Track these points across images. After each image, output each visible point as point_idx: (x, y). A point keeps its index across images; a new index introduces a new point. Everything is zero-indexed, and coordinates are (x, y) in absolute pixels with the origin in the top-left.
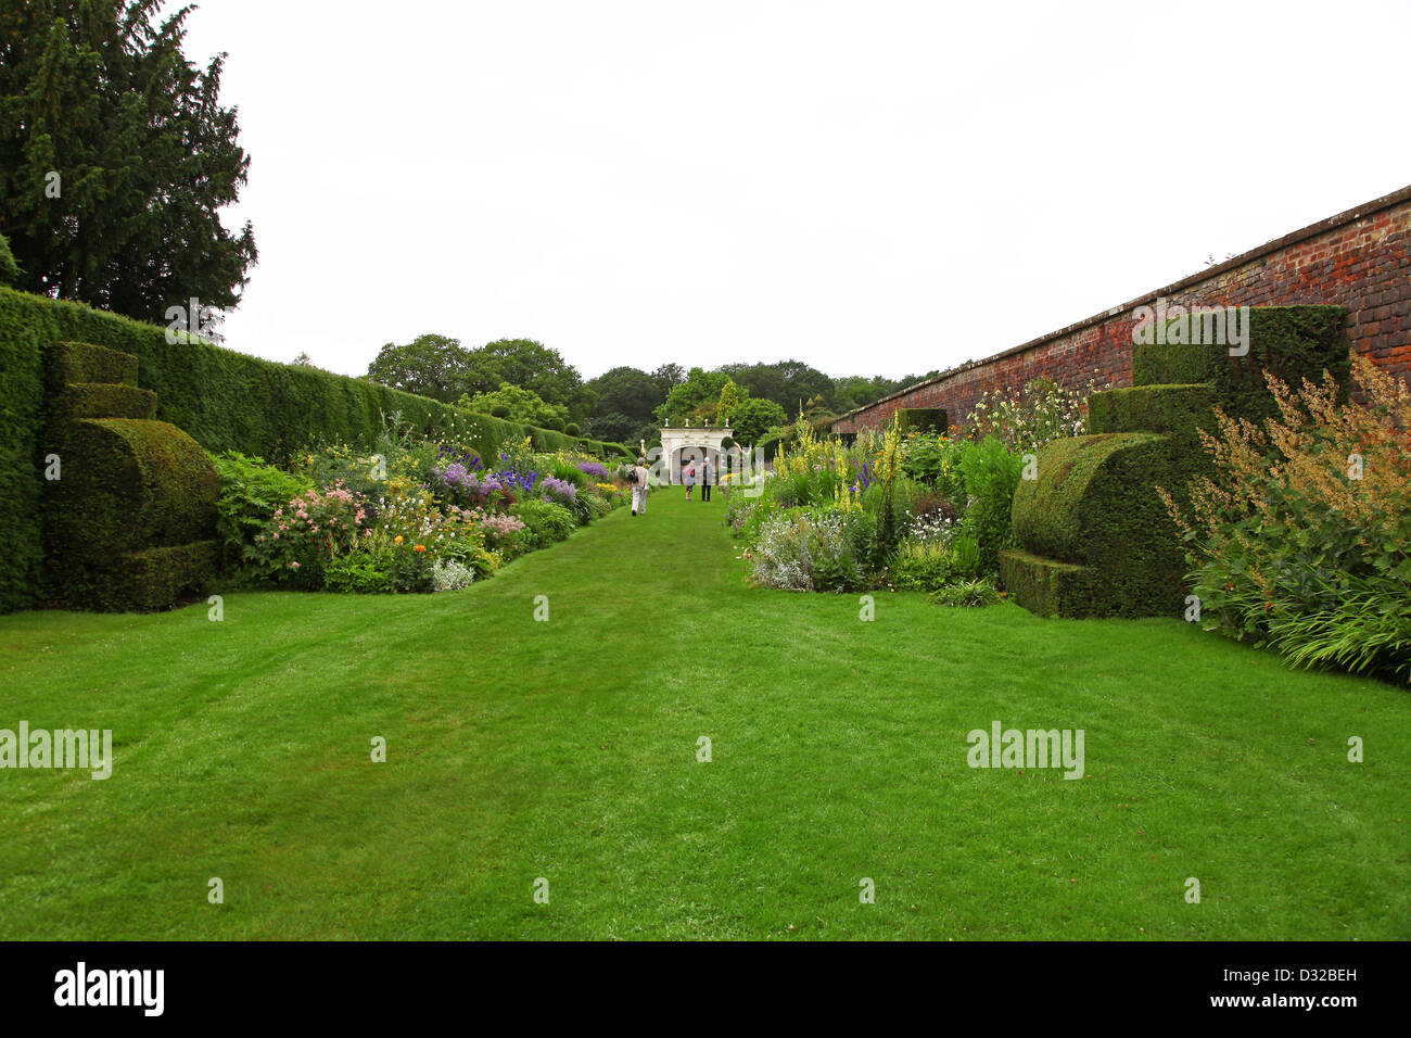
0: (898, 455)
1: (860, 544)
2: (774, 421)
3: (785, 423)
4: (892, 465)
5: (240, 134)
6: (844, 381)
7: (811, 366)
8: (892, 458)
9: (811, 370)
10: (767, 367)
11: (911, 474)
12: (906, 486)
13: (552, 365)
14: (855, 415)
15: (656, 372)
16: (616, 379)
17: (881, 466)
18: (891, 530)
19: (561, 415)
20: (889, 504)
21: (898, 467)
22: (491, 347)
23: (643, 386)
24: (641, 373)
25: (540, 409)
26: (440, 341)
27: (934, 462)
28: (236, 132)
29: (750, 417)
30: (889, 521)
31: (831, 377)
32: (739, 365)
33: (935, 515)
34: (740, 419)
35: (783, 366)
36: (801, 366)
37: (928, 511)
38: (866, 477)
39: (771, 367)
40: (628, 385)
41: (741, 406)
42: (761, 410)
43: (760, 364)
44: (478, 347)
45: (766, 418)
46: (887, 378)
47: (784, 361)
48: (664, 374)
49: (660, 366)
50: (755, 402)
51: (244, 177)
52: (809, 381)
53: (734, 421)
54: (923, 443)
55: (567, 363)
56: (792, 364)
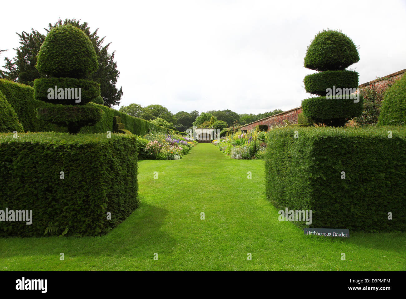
0: (257, 136)
1: (250, 151)
2: (224, 127)
3: (227, 127)
4: (256, 137)
5: (117, 67)
6: (242, 115)
7: (233, 111)
8: (256, 136)
9: (233, 112)
10: (221, 111)
11: (259, 139)
12: (258, 141)
13: (165, 111)
14: (246, 126)
15: (191, 113)
16: (180, 115)
17: (254, 138)
18: (256, 149)
19: (171, 125)
20: (255, 144)
21: (257, 138)
22: (149, 107)
23: (187, 116)
24: (187, 113)
25: (166, 124)
26: (136, 105)
27: (264, 137)
28: (116, 67)
29: (218, 125)
30: (255, 147)
31: (238, 114)
32: (213, 111)
33: (264, 146)
34: (216, 126)
35: (225, 111)
36: (230, 111)
37: (263, 146)
38: (251, 139)
39: (222, 111)
40: (183, 116)
41: (216, 123)
42: (221, 123)
43: (219, 110)
44: (145, 107)
45: (223, 126)
46: (254, 114)
47: (226, 110)
48: (193, 113)
49: (192, 111)
50: (220, 122)
51: (119, 77)
52: (232, 115)
53: (214, 126)
54: (263, 133)
55: (169, 111)
56: (228, 111)
